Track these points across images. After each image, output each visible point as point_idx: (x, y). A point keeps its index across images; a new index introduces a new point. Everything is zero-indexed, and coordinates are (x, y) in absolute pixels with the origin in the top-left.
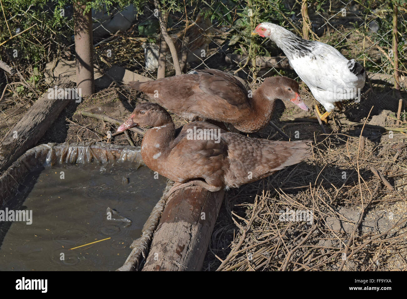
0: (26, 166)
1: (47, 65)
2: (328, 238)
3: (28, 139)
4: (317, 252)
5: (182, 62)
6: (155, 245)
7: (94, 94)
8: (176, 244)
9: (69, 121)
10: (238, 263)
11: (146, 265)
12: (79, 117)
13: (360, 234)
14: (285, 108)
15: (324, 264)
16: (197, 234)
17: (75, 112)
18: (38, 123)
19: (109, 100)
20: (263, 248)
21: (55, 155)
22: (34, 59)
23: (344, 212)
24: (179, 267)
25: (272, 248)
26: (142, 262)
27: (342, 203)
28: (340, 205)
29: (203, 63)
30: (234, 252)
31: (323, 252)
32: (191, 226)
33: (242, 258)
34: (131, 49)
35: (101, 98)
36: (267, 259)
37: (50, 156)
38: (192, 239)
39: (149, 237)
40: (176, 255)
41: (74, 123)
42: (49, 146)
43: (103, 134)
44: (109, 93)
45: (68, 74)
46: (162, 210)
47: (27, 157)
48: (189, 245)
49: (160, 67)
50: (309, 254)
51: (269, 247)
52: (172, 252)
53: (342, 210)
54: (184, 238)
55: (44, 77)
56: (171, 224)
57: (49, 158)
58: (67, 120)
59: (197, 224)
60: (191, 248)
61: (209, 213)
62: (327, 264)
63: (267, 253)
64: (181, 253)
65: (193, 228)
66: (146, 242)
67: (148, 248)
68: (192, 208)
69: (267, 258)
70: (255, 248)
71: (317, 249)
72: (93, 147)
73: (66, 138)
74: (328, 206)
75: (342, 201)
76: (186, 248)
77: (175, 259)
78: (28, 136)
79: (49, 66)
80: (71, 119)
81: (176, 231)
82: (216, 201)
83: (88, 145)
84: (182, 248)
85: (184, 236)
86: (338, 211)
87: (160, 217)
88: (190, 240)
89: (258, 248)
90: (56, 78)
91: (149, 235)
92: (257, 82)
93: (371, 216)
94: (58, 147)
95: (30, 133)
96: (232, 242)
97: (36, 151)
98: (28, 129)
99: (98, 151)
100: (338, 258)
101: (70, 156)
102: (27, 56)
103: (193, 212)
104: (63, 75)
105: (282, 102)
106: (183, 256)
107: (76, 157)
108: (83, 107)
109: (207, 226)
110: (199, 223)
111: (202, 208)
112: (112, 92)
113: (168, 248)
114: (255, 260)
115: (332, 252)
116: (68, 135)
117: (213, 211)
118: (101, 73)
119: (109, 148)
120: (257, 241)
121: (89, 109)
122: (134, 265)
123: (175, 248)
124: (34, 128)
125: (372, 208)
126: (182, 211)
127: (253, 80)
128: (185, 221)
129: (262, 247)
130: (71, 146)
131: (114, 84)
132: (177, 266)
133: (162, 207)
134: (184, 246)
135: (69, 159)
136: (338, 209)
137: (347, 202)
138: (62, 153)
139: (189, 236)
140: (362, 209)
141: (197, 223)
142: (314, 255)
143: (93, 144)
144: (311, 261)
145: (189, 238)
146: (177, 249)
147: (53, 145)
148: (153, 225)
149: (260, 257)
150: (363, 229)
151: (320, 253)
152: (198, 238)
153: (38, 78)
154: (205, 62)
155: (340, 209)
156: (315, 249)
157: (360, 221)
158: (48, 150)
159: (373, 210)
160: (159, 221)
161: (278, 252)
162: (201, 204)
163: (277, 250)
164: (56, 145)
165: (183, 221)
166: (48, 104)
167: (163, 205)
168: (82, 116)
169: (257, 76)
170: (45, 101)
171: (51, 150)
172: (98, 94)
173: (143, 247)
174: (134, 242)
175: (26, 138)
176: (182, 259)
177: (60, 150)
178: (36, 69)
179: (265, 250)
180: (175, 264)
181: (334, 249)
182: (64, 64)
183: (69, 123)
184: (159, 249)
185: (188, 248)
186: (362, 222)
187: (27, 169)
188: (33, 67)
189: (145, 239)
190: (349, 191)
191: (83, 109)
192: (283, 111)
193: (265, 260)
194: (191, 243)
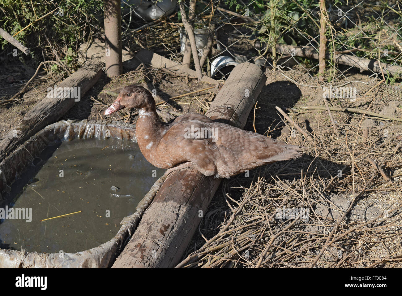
0: (44, 141)
1: (81, 46)
2: (316, 224)
3: (49, 115)
4: (302, 237)
5: (207, 48)
6: (142, 224)
7: (121, 75)
8: (161, 223)
9: (93, 99)
10: (222, 243)
11: (130, 242)
12: (104, 95)
13: (348, 221)
14: (302, 96)
15: (307, 249)
16: (184, 214)
17: (101, 91)
18: (62, 100)
19: (135, 81)
20: (250, 230)
21: (73, 131)
22: (70, 40)
23: (334, 200)
24: (160, 245)
25: (258, 231)
26: (127, 239)
27: (336, 190)
28: (333, 192)
29: (227, 49)
30: (221, 233)
31: (308, 237)
32: (180, 206)
33: (227, 239)
34: (170, 34)
35: (128, 79)
36: (252, 242)
37: (68, 132)
38: (178, 219)
39: (139, 215)
40: (159, 234)
41: (99, 102)
42: (68, 123)
43: (124, 113)
44: (136, 74)
45: (100, 55)
46: (158, 189)
47: (45, 132)
48: (174, 225)
49: (186, 51)
50: (294, 239)
51: (256, 230)
52: (155, 231)
53: (334, 197)
54: (170, 218)
55: (78, 56)
56: (161, 204)
57: (67, 135)
58: (92, 98)
59: (186, 205)
60: (175, 228)
61: (202, 194)
62: (310, 250)
63: (253, 236)
64: (165, 233)
65: (182, 209)
66: (134, 220)
67: (135, 226)
68: (184, 189)
69: (252, 240)
70: (241, 231)
71: (303, 234)
72: (109, 125)
73: (89, 115)
74: (320, 193)
75: (336, 189)
76: (170, 227)
77: (157, 238)
78: (49, 112)
79: (83, 47)
80: (96, 98)
81: (165, 210)
82: (211, 183)
83: (104, 124)
84: (166, 228)
85: (171, 216)
86: (329, 199)
87: (155, 196)
88: (177, 220)
89: (245, 230)
90: (89, 58)
91: (139, 213)
92: (277, 69)
93: (362, 205)
94: (77, 124)
95: (52, 110)
96: (222, 224)
97: (55, 127)
98: (50, 106)
99: (114, 129)
100: (322, 244)
101: (87, 133)
102: (64, 37)
103: (184, 193)
104: (95, 56)
105: (299, 89)
106: (166, 235)
107: (94, 134)
108: (109, 87)
109: (197, 207)
110: (188, 204)
111: (194, 190)
112: (139, 74)
113: (153, 227)
114: (239, 242)
115: (316, 238)
116: (91, 113)
117: (206, 192)
118: (132, 56)
119: (124, 127)
120: (245, 224)
121: (114, 89)
122: (117, 241)
123: (159, 227)
124: (56, 105)
125: (364, 197)
126: (173, 192)
127: (273, 68)
128: (175, 202)
129: (248, 229)
130: (89, 124)
131: (142, 66)
132: (158, 245)
133: (158, 187)
134: (169, 225)
135: (86, 136)
136: (330, 196)
137: (341, 189)
138: (80, 130)
139: (176, 216)
140: (353, 198)
141: (187, 203)
142: (298, 240)
143: (109, 123)
144: (294, 246)
145: (176, 218)
146: (161, 228)
147: (71, 122)
148: (146, 204)
149: (245, 239)
150: (352, 217)
151: (305, 238)
152: (186, 218)
153: (71, 58)
154: (228, 49)
155: (332, 196)
156: (300, 234)
157: (349, 208)
158: (67, 126)
159: (365, 199)
160: (152, 200)
161: (264, 235)
162: (194, 186)
163: (263, 233)
164: (75, 122)
165: (172, 201)
166: (74, 83)
167: (160, 184)
168: (107, 95)
169: (277, 64)
170: (72, 80)
171: (70, 127)
172: (125, 75)
173: (130, 225)
174: (125, 219)
175: (47, 114)
176: (165, 238)
177: (78, 126)
178: (70, 49)
179: (252, 232)
180: (156, 243)
181: (319, 235)
182: (97, 45)
183: (93, 101)
184: (144, 228)
185: (173, 228)
186: (351, 210)
187: (45, 143)
188: (68, 47)
189: (134, 216)
190: (345, 179)
191: (109, 89)
192: (299, 98)
193: (250, 242)
194: (177, 223)
